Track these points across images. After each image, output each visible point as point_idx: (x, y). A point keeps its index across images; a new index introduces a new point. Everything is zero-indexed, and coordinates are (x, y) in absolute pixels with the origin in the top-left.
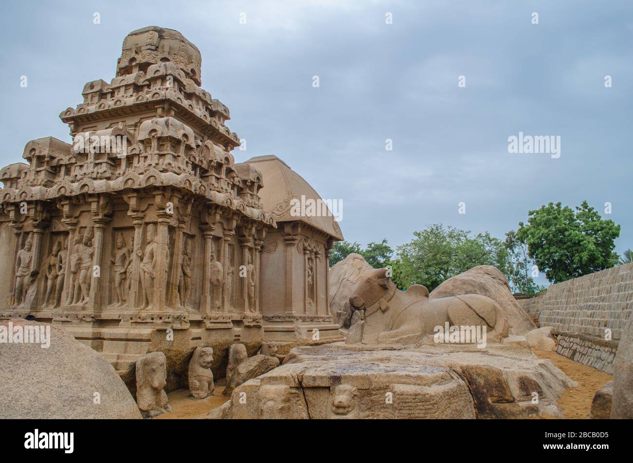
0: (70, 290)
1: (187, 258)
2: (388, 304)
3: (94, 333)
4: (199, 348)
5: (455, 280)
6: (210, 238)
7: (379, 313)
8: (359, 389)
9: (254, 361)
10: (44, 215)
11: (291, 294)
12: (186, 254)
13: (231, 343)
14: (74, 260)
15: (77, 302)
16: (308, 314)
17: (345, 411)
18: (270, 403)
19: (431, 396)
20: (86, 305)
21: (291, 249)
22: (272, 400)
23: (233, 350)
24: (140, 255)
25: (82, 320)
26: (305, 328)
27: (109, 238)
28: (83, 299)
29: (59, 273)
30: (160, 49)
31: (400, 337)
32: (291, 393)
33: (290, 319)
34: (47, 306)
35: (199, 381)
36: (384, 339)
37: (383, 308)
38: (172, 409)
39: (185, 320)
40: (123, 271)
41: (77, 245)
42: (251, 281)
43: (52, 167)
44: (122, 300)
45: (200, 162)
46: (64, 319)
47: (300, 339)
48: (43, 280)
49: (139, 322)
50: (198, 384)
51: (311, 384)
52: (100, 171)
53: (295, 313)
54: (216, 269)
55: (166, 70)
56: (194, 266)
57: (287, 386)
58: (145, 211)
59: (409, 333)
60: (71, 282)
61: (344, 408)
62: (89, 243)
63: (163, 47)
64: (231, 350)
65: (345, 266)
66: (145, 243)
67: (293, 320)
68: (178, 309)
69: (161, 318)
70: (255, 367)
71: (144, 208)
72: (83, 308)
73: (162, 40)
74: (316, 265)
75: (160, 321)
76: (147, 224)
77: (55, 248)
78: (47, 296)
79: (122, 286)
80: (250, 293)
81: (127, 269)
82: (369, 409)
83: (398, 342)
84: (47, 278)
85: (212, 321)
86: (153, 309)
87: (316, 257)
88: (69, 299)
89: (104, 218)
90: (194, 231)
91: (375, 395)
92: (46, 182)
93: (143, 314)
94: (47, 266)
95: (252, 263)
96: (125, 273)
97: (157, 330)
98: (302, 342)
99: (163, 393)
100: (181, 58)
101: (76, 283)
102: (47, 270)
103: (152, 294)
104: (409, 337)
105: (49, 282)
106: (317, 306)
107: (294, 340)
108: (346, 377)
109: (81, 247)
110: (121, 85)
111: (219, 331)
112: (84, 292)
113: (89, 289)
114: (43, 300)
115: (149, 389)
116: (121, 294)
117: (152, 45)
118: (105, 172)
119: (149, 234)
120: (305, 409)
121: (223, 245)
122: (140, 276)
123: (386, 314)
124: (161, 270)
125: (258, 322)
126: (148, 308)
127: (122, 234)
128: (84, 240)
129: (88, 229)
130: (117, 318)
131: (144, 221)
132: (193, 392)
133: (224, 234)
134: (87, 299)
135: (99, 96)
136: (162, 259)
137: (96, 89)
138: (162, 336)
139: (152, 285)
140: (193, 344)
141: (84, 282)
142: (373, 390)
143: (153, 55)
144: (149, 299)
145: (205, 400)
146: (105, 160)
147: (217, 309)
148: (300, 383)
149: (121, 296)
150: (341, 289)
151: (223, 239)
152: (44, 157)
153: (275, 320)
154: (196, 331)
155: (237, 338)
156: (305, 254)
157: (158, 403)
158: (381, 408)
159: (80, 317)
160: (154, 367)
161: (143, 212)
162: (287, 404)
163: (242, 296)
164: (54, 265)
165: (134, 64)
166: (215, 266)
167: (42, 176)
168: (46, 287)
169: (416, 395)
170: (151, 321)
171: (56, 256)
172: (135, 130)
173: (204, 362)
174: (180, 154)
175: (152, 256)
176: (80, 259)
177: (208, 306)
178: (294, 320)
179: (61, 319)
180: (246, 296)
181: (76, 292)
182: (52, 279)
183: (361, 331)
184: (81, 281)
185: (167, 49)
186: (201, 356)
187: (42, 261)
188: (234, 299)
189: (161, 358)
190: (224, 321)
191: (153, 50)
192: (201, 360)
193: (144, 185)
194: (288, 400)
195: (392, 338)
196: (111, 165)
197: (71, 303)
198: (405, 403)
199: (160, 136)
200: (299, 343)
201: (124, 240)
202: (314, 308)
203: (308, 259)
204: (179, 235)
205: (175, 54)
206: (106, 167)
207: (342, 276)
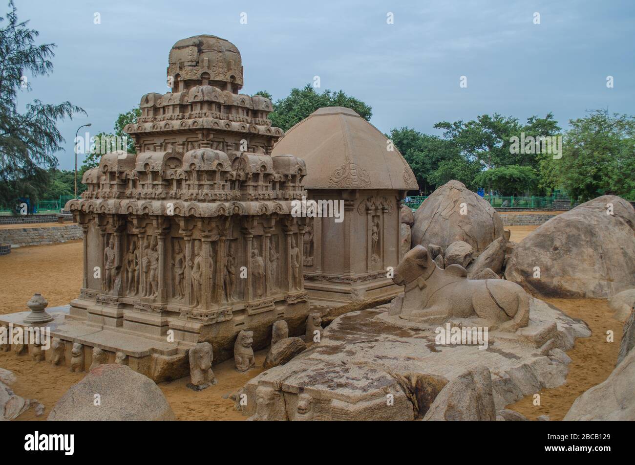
0: (144, 285)
1: (231, 259)
2: (426, 283)
3: (162, 323)
4: (242, 332)
5: (560, 220)
6: (250, 240)
7: (417, 290)
8: (314, 398)
9: (284, 344)
10: (120, 223)
11: (349, 258)
12: (230, 256)
13: (275, 321)
14: (145, 261)
15: (150, 295)
16: (371, 272)
17: (303, 412)
18: (261, 400)
19: (351, 412)
20: (156, 299)
21: (349, 214)
22: (262, 398)
23: (276, 327)
24: (190, 265)
25: (154, 310)
26: (363, 289)
27: (169, 245)
28: (154, 293)
29: (136, 268)
30: (200, 64)
31: (428, 317)
32: (275, 394)
33: (348, 281)
34: (130, 292)
35: (242, 358)
36: (414, 318)
37: (421, 285)
38: (218, 382)
39: (228, 313)
40: (181, 272)
41: (146, 250)
42: (296, 263)
43: (122, 180)
44: (182, 294)
45: (238, 177)
46: (141, 307)
47: (357, 300)
48: (125, 273)
49: (192, 317)
50: (241, 359)
51: (287, 390)
52: (158, 193)
53: (353, 275)
54: (257, 264)
55: (203, 96)
56: (238, 263)
57: (273, 389)
58: (192, 230)
59: (437, 314)
60: (144, 279)
61: (303, 410)
62: (154, 249)
63: (202, 61)
64: (274, 327)
65: (440, 198)
66: (193, 255)
67: (350, 282)
68: (223, 305)
69: (207, 316)
70: (284, 349)
71: (191, 228)
72: (154, 301)
73: (201, 54)
74: (383, 220)
75: (206, 319)
76: (194, 240)
77: (131, 247)
78: (129, 285)
79: (181, 283)
80: (295, 274)
81: (183, 271)
82: (320, 411)
83: (425, 322)
84: (128, 272)
85: (253, 308)
86: (201, 309)
87: (383, 213)
88: (144, 293)
89: (163, 231)
90: (236, 235)
91: (323, 403)
92: (119, 195)
93: (194, 311)
94: (127, 261)
95: (297, 246)
96: (183, 274)
97: (205, 325)
98: (358, 303)
99: (211, 371)
100: (220, 69)
101: (148, 280)
102: (127, 264)
103: (201, 296)
104: (435, 318)
105: (130, 275)
106: (383, 261)
107: (350, 302)
108: (306, 389)
109: (149, 251)
110: (169, 104)
111: (262, 315)
112: (154, 288)
113: (157, 285)
114: (127, 287)
115: (199, 369)
116: (181, 290)
117: (193, 62)
118: (160, 193)
119: (196, 248)
120: (284, 405)
121: (264, 240)
122: (192, 281)
123: (423, 291)
124: (205, 279)
125: (302, 298)
126: (198, 307)
127: (179, 242)
128: (151, 246)
129: (153, 238)
130: (178, 311)
131: (192, 238)
132: (238, 366)
133: (264, 232)
134: (156, 294)
135: (153, 110)
136: (206, 270)
137: (151, 104)
138: (209, 329)
139: (200, 289)
140: (236, 329)
141: (154, 280)
142: (322, 400)
143: (195, 71)
144: (199, 299)
145: (245, 373)
146: (160, 183)
147: (259, 297)
148: (281, 388)
149: (181, 292)
150: (433, 225)
151: (264, 236)
152: (115, 172)
153: (334, 280)
154: (240, 318)
155: (280, 315)
156: (367, 214)
157: (206, 379)
158: (327, 412)
159: (152, 307)
160: (201, 355)
161: (190, 230)
162: (272, 401)
163: (286, 278)
164: (132, 261)
165: (179, 79)
166: (256, 262)
167: (115, 189)
168: (127, 277)
169: (342, 410)
170: (200, 318)
171: (133, 253)
172: (183, 148)
173: (245, 344)
174: (215, 182)
175: (199, 267)
176: (149, 262)
177: (251, 296)
178: (352, 282)
179: (139, 307)
180: (290, 278)
181: (148, 287)
182: (131, 272)
183: (401, 304)
184: (151, 280)
185: (206, 64)
186: (243, 339)
187: (123, 257)
188: (280, 280)
189: (207, 347)
190: (266, 305)
191: (194, 66)
192: (243, 342)
193: (187, 215)
194: (273, 399)
195: (421, 317)
196: (165, 185)
197: (146, 295)
198: (336, 413)
199: (198, 170)
200: (355, 304)
201: (180, 247)
202: (379, 264)
203: (373, 217)
204: (221, 246)
205: (214, 66)
206: (162, 188)
207: (436, 210)
